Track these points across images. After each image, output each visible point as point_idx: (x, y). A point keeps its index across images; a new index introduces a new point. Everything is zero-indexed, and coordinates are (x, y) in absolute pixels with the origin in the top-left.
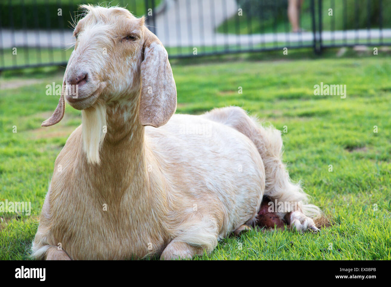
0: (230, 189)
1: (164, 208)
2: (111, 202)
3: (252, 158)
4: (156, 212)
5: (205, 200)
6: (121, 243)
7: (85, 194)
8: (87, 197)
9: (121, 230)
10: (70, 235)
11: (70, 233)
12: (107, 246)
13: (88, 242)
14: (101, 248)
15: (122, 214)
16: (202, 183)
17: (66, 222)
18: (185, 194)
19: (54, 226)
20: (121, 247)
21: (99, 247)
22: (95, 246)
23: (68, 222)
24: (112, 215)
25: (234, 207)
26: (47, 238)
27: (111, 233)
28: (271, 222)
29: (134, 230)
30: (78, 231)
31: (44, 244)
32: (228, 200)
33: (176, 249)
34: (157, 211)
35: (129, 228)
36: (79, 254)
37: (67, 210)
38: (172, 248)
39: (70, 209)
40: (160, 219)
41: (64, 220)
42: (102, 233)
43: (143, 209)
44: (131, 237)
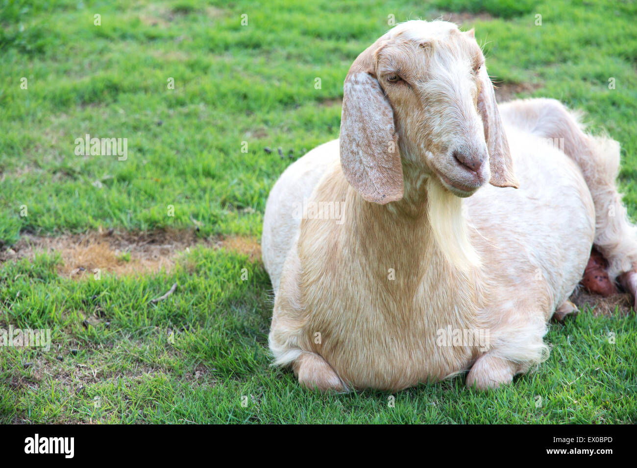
0: (557, 258)
1: (472, 305)
2: (401, 298)
3: (581, 200)
4: (461, 312)
5: (527, 284)
6: (410, 357)
7: (361, 287)
8: (363, 291)
9: (411, 337)
10: (334, 343)
11: (335, 341)
12: (391, 362)
13: (363, 355)
14: (381, 364)
15: (414, 314)
16: (524, 257)
17: (329, 325)
18: (501, 279)
19: (310, 326)
20: (410, 363)
21: (379, 363)
22: (373, 362)
23: (331, 326)
24: (400, 316)
25: (561, 281)
26: (297, 340)
27: (396, 343)
28: (597, 284)
29: (430, 336)
30: (347, 340)
31: (293, 346)
32: (554, 276)
33: (494, 368)
34: (462, 310)
35: (423, 334)
36: (348, 370)
37: (330, 307)
38: (486, 366)
39: (335, 306)
40: (468, 322)
41: (325, 321)
42: (384, 342)
43: (444, 305)
44: (425, 348)
